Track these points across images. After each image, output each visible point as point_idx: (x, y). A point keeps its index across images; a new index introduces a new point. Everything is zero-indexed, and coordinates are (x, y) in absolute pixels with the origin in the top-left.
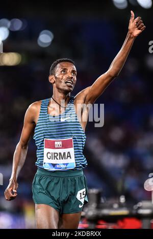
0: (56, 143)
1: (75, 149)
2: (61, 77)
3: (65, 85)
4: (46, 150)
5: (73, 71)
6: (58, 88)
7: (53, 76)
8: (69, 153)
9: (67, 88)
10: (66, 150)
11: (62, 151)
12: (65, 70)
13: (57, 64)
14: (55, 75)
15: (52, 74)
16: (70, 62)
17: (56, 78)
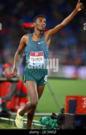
0: (36, 54)
1: (44, 57)
2: (39, 24)
3: (41, 27)
4: (31, 57)
5: (45, 21)
6: (38, 29)
7: (35, 23)
8: (41, 58)
9: (42, 29)
10: (40, 57)
11: (38, 57)
12: (41, 21)
13: (37, 18)
14: (36, 23)
15: (35, 22)
16: (43, 17)
17: (37, 24)
